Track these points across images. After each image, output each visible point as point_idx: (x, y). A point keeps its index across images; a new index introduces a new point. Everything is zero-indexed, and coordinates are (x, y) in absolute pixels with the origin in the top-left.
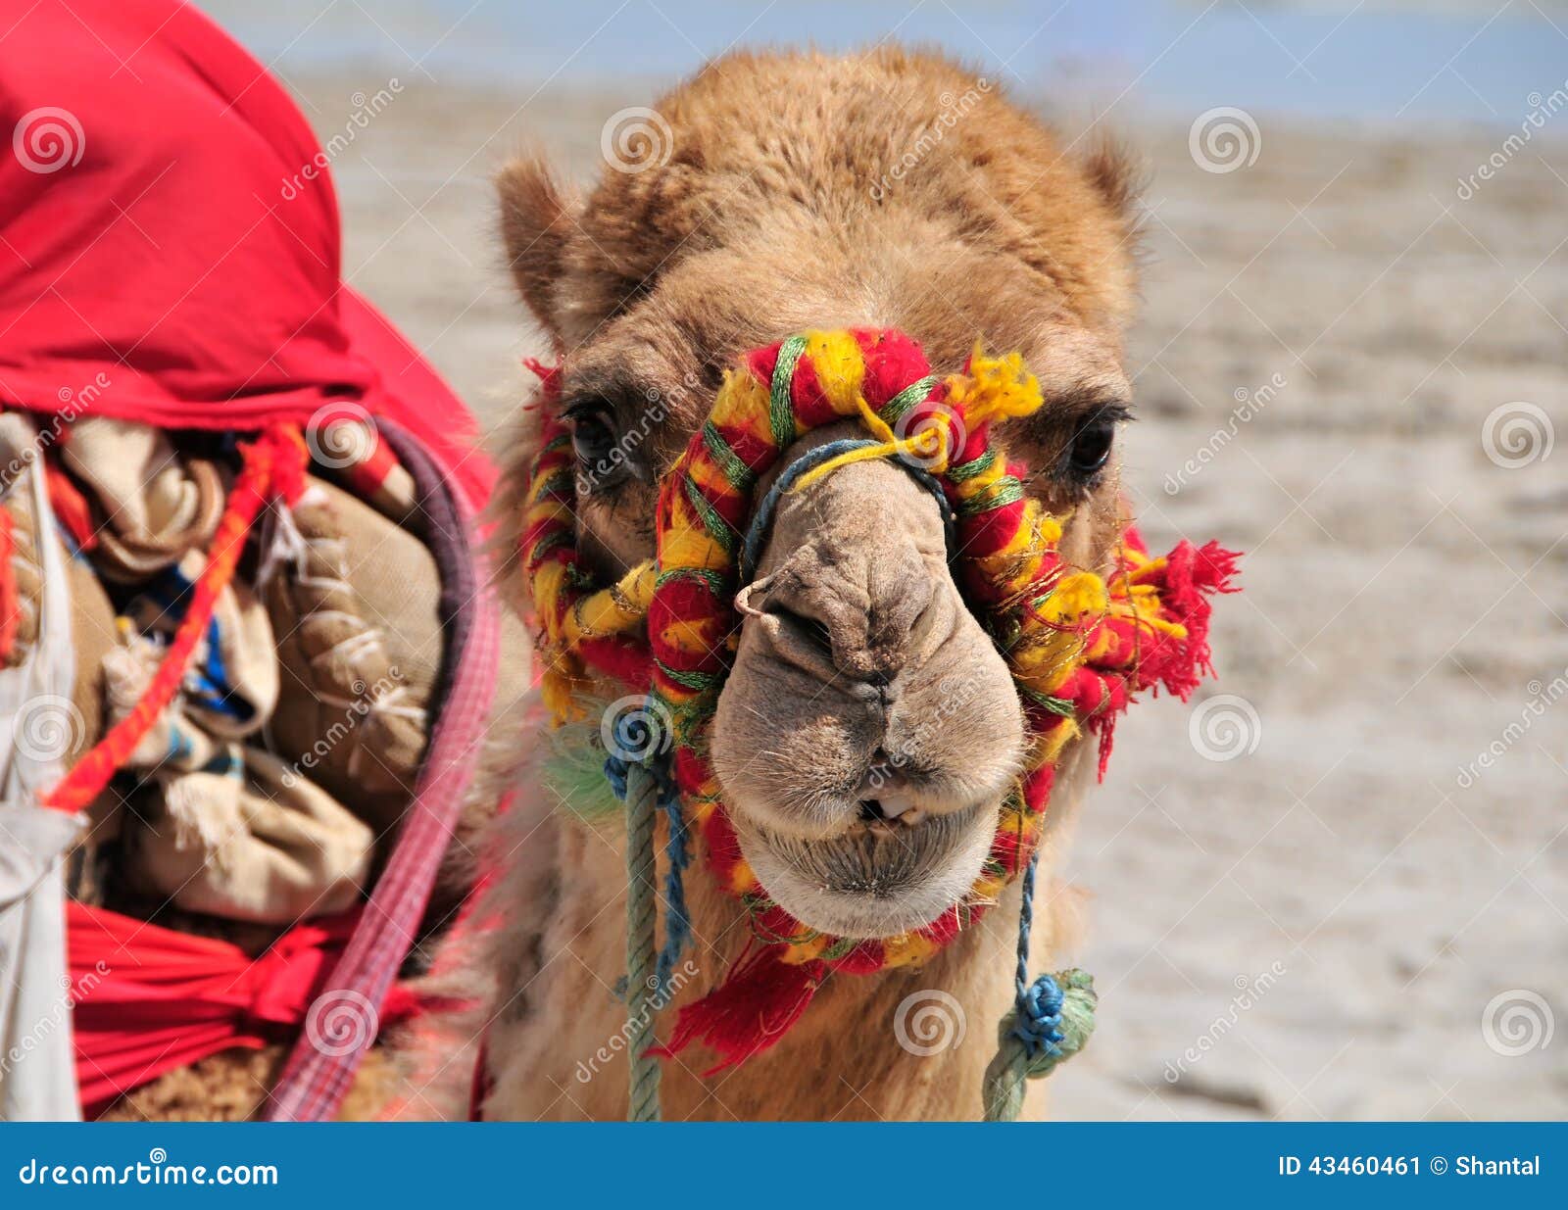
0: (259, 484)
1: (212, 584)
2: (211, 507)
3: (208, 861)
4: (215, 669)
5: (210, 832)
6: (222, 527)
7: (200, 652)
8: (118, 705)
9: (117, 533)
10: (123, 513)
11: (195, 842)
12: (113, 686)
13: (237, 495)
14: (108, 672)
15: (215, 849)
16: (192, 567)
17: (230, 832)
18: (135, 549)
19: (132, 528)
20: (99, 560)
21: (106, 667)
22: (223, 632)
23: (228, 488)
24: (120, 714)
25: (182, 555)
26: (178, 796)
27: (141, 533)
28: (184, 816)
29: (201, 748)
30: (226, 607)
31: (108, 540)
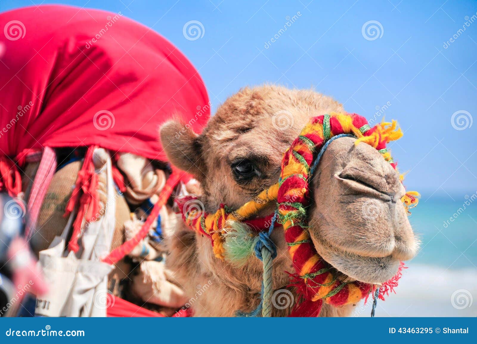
0: (176, 178)
1: (159, 205)
2: (161, 182)
3: (153, 287)
4: (159, 230)
5: (154, 278)
6: (164, 189)
7: (155, 224)
8: (127, 237)
9: (132, 188)
10: (134, 181)
11: (150, 281)
12: (127, 231)
13: (169, 180)
14: (126, 227)
15: (156, 284)
16: (154, 200)
17: (160, 279)
18: (137, 193)
19: (136, 187)
20: (126, 195)
21: (125, 226)
22: (162, 219)
23: (167, 178)
24: (128, 240)
25: (151, 196)
26: (144, 267)
27: (140, 188)
28: (146, 273)
29: (152, 253)
30: (164, 212)
31: (129, 189)
